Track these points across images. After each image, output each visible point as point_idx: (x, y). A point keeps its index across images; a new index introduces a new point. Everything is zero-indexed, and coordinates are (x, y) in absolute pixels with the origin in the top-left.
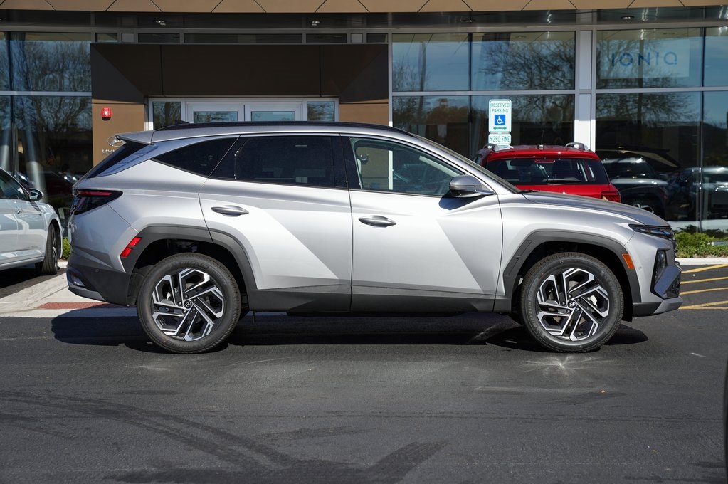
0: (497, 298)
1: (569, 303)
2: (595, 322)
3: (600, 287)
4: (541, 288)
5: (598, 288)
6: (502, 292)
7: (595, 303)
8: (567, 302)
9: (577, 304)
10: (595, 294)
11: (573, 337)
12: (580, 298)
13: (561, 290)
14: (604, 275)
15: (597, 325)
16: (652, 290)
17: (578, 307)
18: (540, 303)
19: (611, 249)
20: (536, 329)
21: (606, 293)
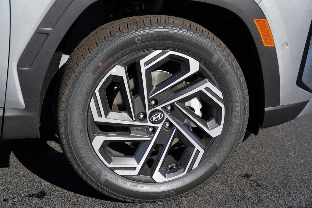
0: (7, 114)
1: (151, 115)
2: (197, 147)
3: (209, 85)
4: (97, 92)
5: (205, 86)
6: (18, 103)
7: (198, 112)
8: (148, 112)
9: (167, 116)
10: (201, 96)
11: (157, 176)
12: (172, 105)
13: (137, 91)
14: (219, 61)
15: (202, 152)
16: (300, 83)
17: (168, 120)
18: (97, 119)
19: (232, 10)
20: (88, 168)
21: (220, 94)
